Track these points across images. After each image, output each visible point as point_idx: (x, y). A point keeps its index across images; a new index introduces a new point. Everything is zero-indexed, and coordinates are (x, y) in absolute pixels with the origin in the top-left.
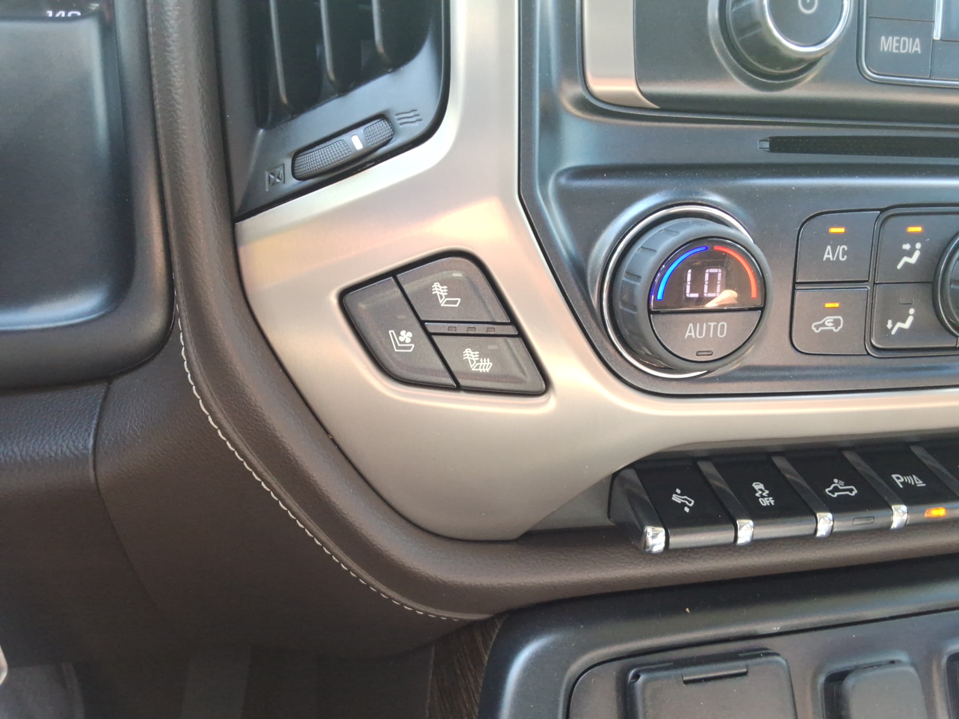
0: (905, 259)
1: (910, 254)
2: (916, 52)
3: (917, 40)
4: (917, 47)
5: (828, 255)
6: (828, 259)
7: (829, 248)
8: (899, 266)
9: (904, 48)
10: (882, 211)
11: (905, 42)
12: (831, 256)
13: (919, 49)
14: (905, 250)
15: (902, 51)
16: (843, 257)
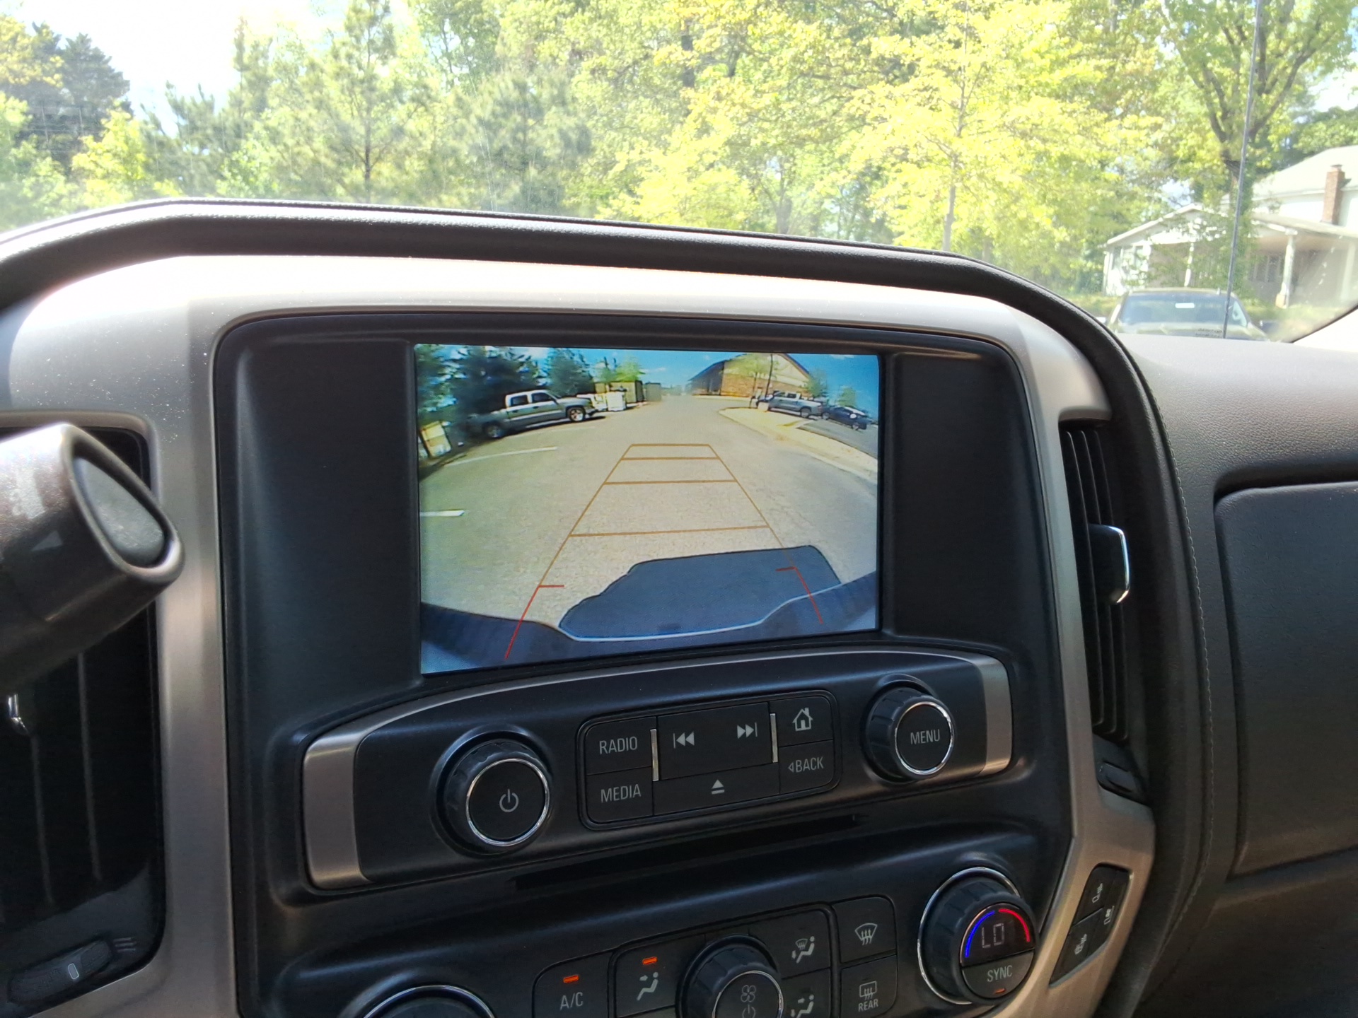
0: (644, 990)
1: (648, 984)
2: (637, 796)
3: (637, 785)
4: (637, 791)
5: (564, 1004)
6: (565, 1008)
7: (564, 997)
8: (639, 998)
9: (624, 795)
10: (614, 951)
11: (624, 790)
12: (567, 1005)
13: (639, 793)
14: (643, 982)
15: (622, 798)
16: (579, 1003)
